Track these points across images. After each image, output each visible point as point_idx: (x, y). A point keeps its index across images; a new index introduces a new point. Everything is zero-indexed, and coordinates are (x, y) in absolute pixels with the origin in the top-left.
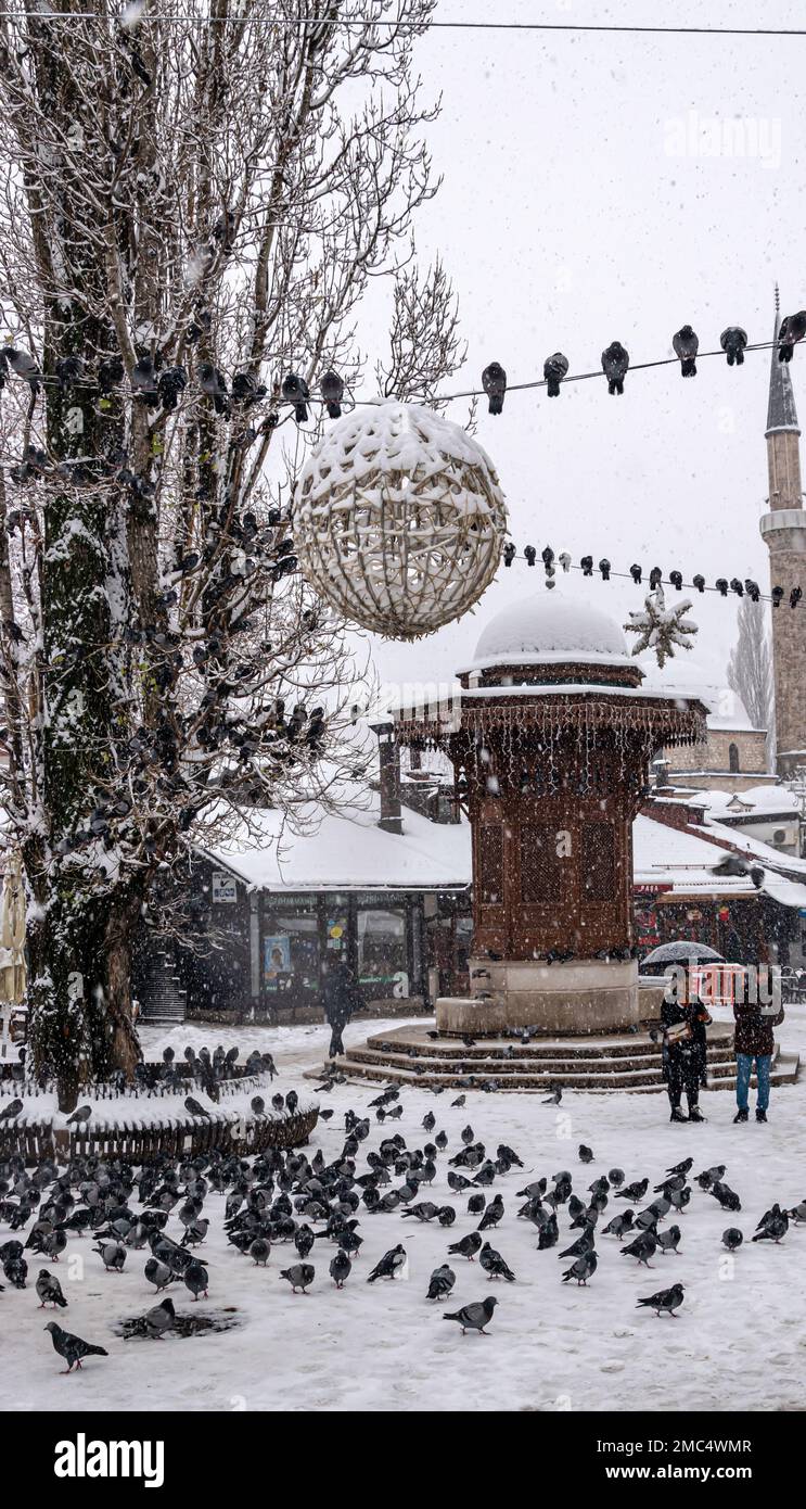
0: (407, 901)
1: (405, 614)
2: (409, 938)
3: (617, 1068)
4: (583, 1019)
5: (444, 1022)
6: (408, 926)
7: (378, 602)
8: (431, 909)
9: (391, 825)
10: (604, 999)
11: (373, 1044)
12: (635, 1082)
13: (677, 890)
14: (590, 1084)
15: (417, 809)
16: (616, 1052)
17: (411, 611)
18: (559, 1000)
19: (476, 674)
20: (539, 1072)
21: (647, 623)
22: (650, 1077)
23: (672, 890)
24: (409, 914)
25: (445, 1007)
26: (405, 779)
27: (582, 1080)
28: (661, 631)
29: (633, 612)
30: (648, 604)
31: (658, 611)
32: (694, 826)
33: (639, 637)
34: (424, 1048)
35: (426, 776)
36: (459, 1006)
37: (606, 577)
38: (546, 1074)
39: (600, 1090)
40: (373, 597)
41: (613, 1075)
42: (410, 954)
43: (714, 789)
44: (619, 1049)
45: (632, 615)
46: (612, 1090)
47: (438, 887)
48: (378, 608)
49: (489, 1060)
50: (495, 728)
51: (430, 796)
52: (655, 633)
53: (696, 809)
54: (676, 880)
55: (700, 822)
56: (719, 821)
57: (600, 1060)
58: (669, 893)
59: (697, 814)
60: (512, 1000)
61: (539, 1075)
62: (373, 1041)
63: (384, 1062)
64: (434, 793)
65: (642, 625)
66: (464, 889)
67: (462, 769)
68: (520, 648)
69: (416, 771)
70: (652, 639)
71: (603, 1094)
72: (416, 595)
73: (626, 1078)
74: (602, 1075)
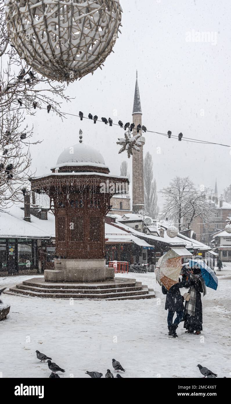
0: (32, 241)
1: (68, 60)
2: (33, 252)
3: (102, 292)
4: (89, 277)
5: (46, 277)
6: (33, 249)
7: (53, 51)
8: (39, 244)
9: (27, 219)
10: (96, 271)
11: (24, 283)
12: (107, 297)
13: (109, 241)
14: (93, 297)
15: (35, 215)
16: (101, 287)
17: (71, 58)
18: (83, 271)
19: (58, 169)
20: (77, 293)
21: (125, 142)
22: (111, 295)
23: (108, 240)
24: (33, 245)
25: (47, 273)
26: (31, 207)
27: (92, 296)
28: (129, 145)
29: (119, 138)
30: (125, 135)
31: (129, 138)
32: (113, 223)
33: (121, 147)
34: (41, 285)
35: (37, 206)
36: (52, 272)
37: (111, 125)
38: (79, 294)
39: (96, 299)
40: (51, 47)
41: (100, 294)
42: (33, 256)
43: (116, 214)
44: (102, 286)
45: (119, 139)
46: (101, 299)
47: (42, 237)
48: (53, 55)
49: (61, 289)
50: (64, 186)
51: (39, 211)
52: (127, 146)
53: (113, 218)
54: (109, 238)
55: (114, 222)
56: (119, 222)
57: (96, 290)
58: (107, 241)
59: (114, 220)
60: (68, 271)
61: (77, 294)
62: (25, 283)
63: (29, 289)
64: (40, 211)
65: (123, 143)
66: (49, 238)
67: (52, 199)
68: (72, 161)
69: (34, 205)
70: (127, 147)
71: (98, 300)
72: (75, 47)
73: (104, 295)
74: (97, 294)
